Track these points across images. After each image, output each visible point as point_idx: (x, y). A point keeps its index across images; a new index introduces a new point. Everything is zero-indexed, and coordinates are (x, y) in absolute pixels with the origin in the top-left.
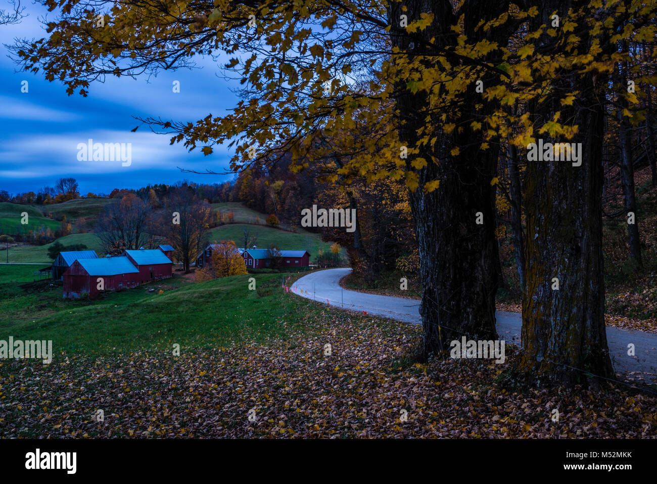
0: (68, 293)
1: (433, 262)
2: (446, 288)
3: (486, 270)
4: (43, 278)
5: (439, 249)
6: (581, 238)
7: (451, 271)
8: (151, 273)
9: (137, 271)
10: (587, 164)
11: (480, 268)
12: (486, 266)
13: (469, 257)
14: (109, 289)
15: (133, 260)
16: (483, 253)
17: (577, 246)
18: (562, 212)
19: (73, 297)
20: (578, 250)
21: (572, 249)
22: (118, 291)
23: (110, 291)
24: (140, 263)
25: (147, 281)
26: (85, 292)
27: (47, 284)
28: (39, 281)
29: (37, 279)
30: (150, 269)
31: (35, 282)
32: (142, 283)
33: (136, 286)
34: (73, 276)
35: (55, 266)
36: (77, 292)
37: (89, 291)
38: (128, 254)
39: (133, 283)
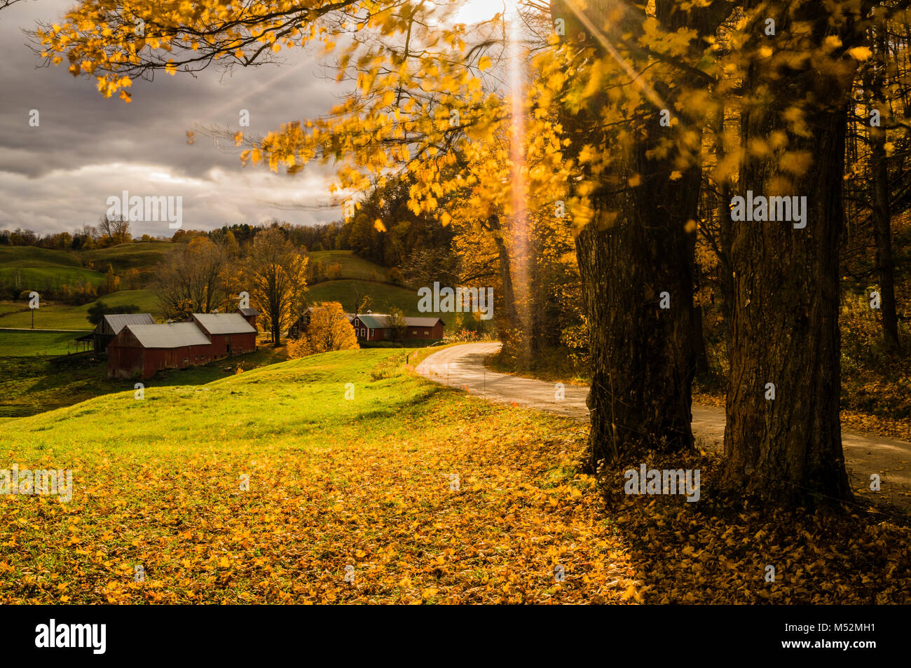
0: (114, 371)
1: (607, 337)
2: (623, 372)
3: (680, 349)
4: (80, 350)
5: (616, 318)
6: (810, 306)
7: (631, 349)
8: (228, 346)
9: (208, 342)
10: (820, 204)
11: (670, 345)
12: (680, 342)
13: (656, 330)
14: (170, 367)
15: (204, 328)
16: (676, 324)
17: (804, 316)
18: (784, 269)
19: (121, 376)
20: (805, 321)
21: (797, 321)
22: (182, 370)
23: (171, 369)
24: (212, 330)
25: (222, 356)
26: (137, 370)
27: (86, 358)
28: (75, 354)
29: (72, 351)
30: (227, 340)
31: (69, 355)
32: (215, 358)
33: (206, 363)
34: (121, 347)
35: (96, 334)
36: (127, 370)
37: (143, 369)
38: (196, 319)
39: (202, 358)
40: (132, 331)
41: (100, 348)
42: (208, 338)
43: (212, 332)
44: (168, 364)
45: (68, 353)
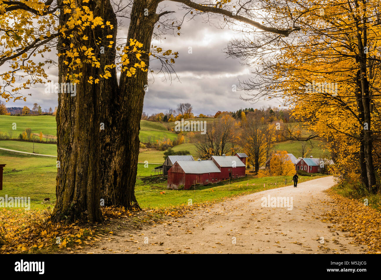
0: (170, 185)
4: (157, 174)
6: (72, 142)
8: (230, 174)
9: (219, 171)
11: (114, 162)
14: (199, 184)
15: (217, 163)
17: (70, 147)
18: (65, 129)
19: (174, 187)
20: (71, 149)
21: (67, 149)
22: (205, 185)
23: (199, 185)
24: (222, 165)
25: (227, 179)
26: (182, 184)
27: (159, 178)
28: (154, 176)
29: (153, 174)
30: (229, 170)
31: (151, 176)
32: (223, 180)
33: (218, 182)
34: (174, 173)
35: (164, 166)
36: (176, 185)
37: (184, 184)
38: (213, 159)
39: (216, 180)
40: (179, 164)
41: (165, 173)
42: (219, 169)
43: (221, 166)
44: (198, 182)
45: (151, 175)
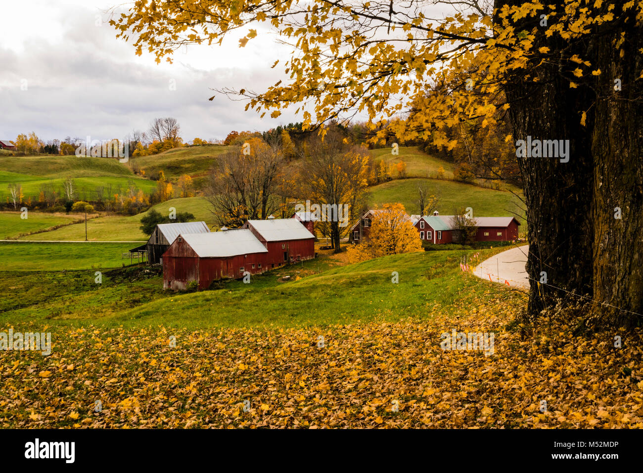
0: (169, 282)
4: (135, 262)
8: (285, 253)
9: (263, 249)
14: (226, 277)
15: (259, 235)
19: (177, 288)
22: (239, 280)
23: (227, 279)
25: (280, 265)
26: (193, 280)
27: (141, 270)
28: (130, 266)
29: (128, 262)
30: (283, 247)
31: (124, 267)
32: (273, 267)
33: (263, 272)
34: (175, 257)
35: (150, 245)
36: (182, 281)
37: (199, 280)
38: (251, 226)
39: (259, 267)
40: (185, 239)
41: (154, 259)
42: (265, 245)
43: (268, 239)
44: (224, 275)
45: (124, 265)
